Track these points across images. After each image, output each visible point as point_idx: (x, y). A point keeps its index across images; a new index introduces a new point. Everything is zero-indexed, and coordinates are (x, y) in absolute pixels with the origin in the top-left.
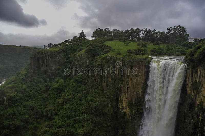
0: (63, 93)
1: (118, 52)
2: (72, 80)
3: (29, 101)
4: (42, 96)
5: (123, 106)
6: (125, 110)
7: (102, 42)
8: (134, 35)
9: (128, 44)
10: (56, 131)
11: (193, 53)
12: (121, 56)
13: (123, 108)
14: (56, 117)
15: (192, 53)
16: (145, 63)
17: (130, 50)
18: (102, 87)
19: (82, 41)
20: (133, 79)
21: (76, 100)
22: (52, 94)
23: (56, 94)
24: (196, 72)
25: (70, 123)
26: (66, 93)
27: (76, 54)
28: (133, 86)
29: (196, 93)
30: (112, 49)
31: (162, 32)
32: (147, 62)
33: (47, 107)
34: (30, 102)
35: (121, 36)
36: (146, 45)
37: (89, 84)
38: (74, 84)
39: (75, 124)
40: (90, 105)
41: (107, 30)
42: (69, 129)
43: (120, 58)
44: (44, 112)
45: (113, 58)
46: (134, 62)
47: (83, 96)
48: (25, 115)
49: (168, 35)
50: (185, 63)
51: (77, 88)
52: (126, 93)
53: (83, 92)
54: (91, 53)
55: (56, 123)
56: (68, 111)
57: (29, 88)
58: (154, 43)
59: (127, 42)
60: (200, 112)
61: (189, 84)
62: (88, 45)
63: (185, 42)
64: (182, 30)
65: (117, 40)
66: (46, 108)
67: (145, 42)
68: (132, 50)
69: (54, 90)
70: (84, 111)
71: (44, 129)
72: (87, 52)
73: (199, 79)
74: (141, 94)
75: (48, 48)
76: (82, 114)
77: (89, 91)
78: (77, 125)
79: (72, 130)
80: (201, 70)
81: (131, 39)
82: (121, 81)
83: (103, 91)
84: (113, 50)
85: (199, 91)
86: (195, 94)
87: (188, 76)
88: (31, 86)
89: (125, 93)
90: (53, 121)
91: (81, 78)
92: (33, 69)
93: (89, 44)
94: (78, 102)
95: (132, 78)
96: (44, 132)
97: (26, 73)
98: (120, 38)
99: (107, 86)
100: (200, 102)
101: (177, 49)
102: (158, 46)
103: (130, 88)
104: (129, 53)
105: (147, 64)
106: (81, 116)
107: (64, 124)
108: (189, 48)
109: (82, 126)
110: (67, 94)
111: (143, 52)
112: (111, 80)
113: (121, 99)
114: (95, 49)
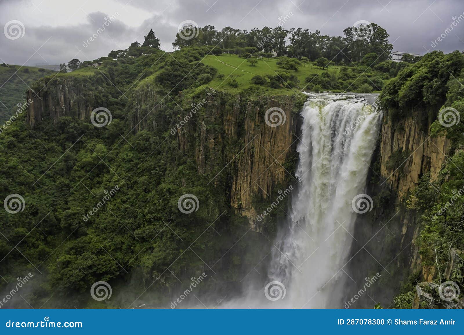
0: (106, 175)
1: (232, 81)
2: (126, 146)
3: (27, 194)
4: (57, 183)
5: (241, 204)
6: (246, 213)
7: (195, 57)
8: (272, 43)
9: (256, 62)
10: (91, 262)
11: (396, 88)
12: (238, 91)
13: (240, 208)
14: (91, 230)
15: (395, 86)
16: (292, 106)
17: (259, 76)
18: (194, 162)
19: (150, 55)
20: (264, 142)
21: (135, 190)
22: (80, 177)
23: (89, 178)
24: (402, 129)
25: (123, 243)
26: (113, 176)
27: (135, 86)
28: (265, 159)
29: (399, 175)
30: (218, 74)
31: (334, 37)
32: (295, 106)
33: (69, 209)
34: (28, 196)
35: (241, 45)
36: (297, 67)
37: (165, 154)
38: (131, 155)
39: (134, 244)
40: (166, 202)
41: (209, 29)
42: (119, 255)
43: (234, 96)
44: (62, 220)
45: (221, 96)
46: (266, 104)
47: (151, 183)
48: (16, 228)
49: (348, 45)
50: (379, 108)
51: (137, 164)
52: (249, 176)
53: (151, 173)
54: (169, 83)
55: (90, 243)
56: (117, 216)
57: (25, 164)
58: (316, 62)
59: (253, 59)
60: (404, 217)
61: (386, 156)
62: (163, 64)
63: (384, 62)
64: (379, 35)
65: (231, 52)
66: (67, 210)
67: (293, 59)
68: (265, 77)
69: (85, 168)
70: (154, 215)
71: (63, 257)
72: (160, 80)
73: (406, 145)
74: (280, 177)
75: (69, 71)
76: (149, 222)
77: (166, 170)
78: (138, 247)
79: (127, 259)
80: (411, 125)
81: (263, 51)
82: (237, 147)
83: (196, 171)
84: (221, 77)
85: (404, 171)
86: (397, 178)
87: (385, 138)
88: (30, 160)
89: (247, 176)
90: (84, 238)
91: (147, 140)
92: (33, 120)
93: (167, 62)
94: (139, 195)
95: (262, 141)
96: (64, 263)
97: (17, 130)
98: (238, 48)
99: (206, 160)
100: (406, 195)
101: (364, 76)
102: (323, 69)
103: (257, 163)
104: (256, 83)
105: (295, 110)
106: (147, 227)
107: (110, 245)
108: (390, 76)
109: (150, 248)
110: (116, 178)
111: (289, 82)
112: (215, 145)
113: (236, 187)
114: (180, 73)
